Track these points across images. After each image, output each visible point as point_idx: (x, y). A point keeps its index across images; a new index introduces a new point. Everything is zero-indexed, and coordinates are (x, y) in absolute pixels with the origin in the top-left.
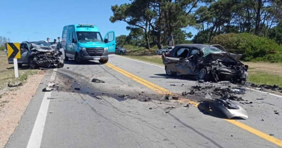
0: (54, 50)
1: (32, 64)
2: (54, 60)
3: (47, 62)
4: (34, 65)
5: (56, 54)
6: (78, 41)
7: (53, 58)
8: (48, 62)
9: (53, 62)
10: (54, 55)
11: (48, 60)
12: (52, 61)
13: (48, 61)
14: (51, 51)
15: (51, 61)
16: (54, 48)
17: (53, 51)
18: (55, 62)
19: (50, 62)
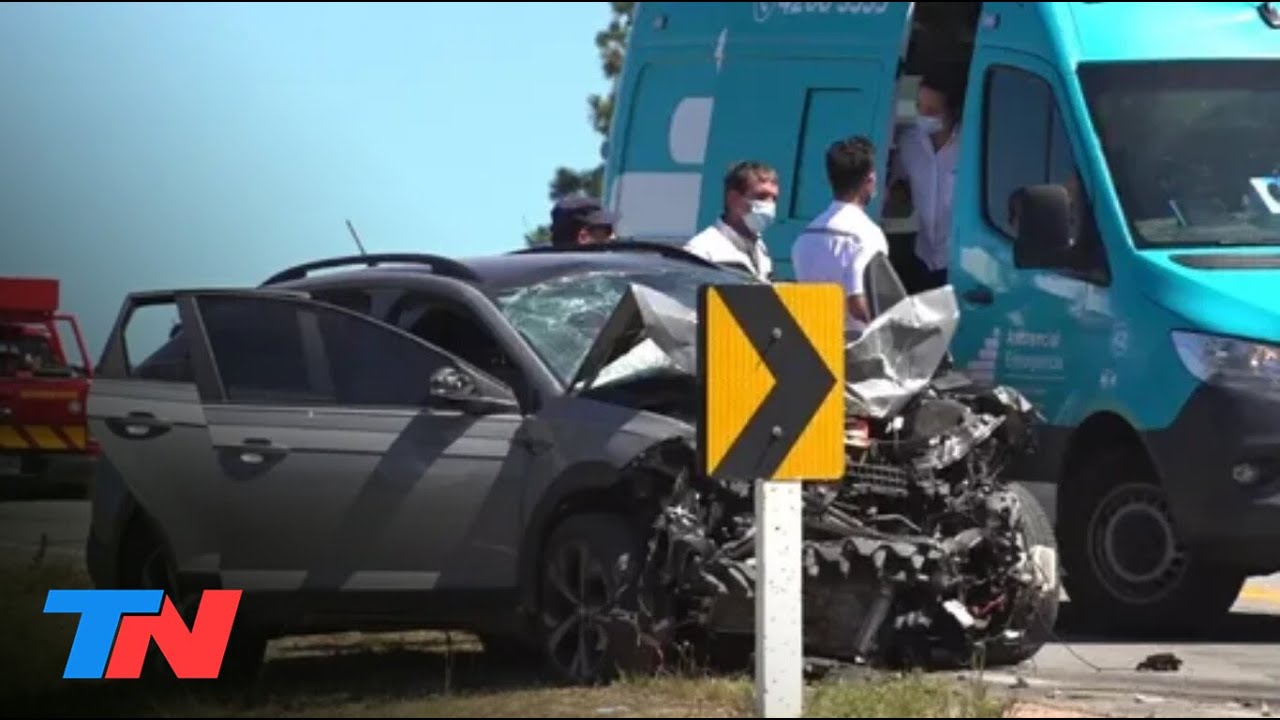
0: (914, 385)
1: (629, 604)
2: (944, 547)
3: (845, 567)
4: (658, 618)
5: (955, 448)
6: (1143, 243)
7: (924, 512)
8: (861, 563)
9: (930, 566)
10: (934, 461)
11: (865, 546)
12: (918, 561)
13: (852, 554)
14: (882, 402)
15: (905, 548)
16: (922, 349)
17: (910, 406)
18: (964, 569)
19: (895, 561)
